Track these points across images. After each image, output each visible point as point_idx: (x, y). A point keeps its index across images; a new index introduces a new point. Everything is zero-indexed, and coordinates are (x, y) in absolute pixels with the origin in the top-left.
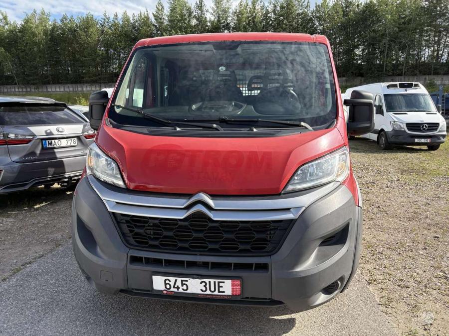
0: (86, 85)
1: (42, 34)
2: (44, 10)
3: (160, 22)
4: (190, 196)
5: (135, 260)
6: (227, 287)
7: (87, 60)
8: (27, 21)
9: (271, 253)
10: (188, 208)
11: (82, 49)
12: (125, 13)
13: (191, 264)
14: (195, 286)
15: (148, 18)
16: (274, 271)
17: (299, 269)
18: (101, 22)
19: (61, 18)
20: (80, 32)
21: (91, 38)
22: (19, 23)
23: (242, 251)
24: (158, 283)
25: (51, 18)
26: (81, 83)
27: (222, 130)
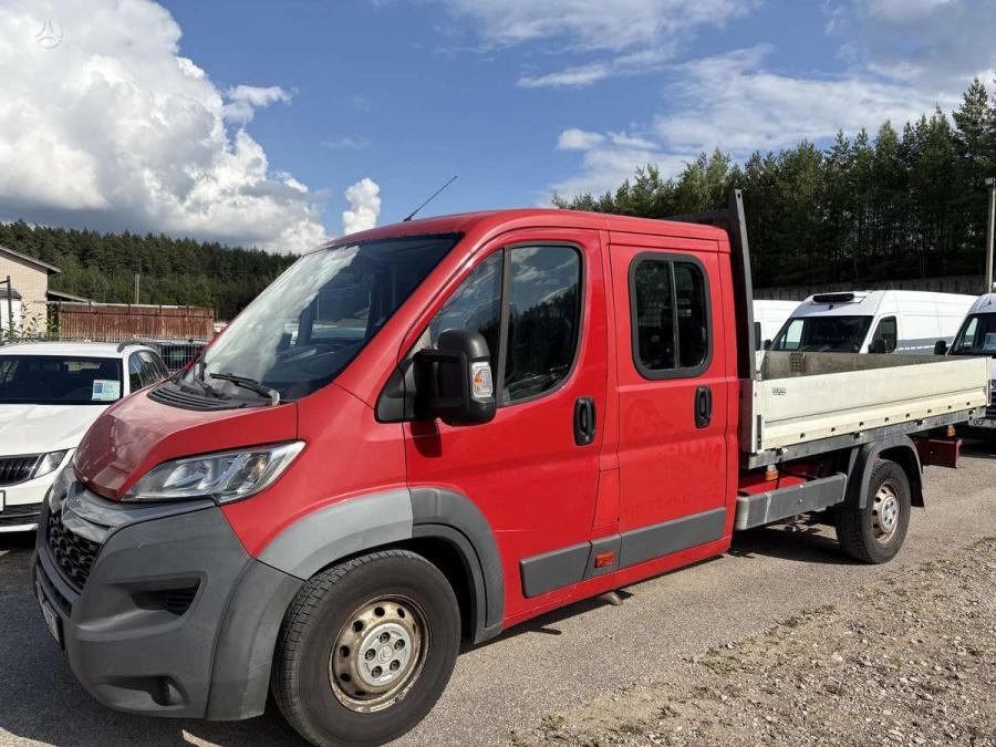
0: (779, 289)
1: (709, 197)
2: (721, 150)
3: (971, 131)
7: (785, 238)
11: (779, 218)
12: (885, 127)
18: (828, 156)
19: (747, 160)
20: (780, 184)
21: (800, 193)
25: (731, 165)
26: (770, 286)
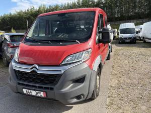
3: (79, 4)
4: (32, 65)
5: (19, 84)
6: (42, 94)
8: (39, 8)
9: (55, 85)
10: (31, 69)
13: (33, 86)
14: (34, 93)
15: (75, 3)
16: (55, 90)
17: (62, 90)
18: (61, 6)
22: (38, 9)
23: (47, 83)
24: (25, 91)
27: (51, 44)
